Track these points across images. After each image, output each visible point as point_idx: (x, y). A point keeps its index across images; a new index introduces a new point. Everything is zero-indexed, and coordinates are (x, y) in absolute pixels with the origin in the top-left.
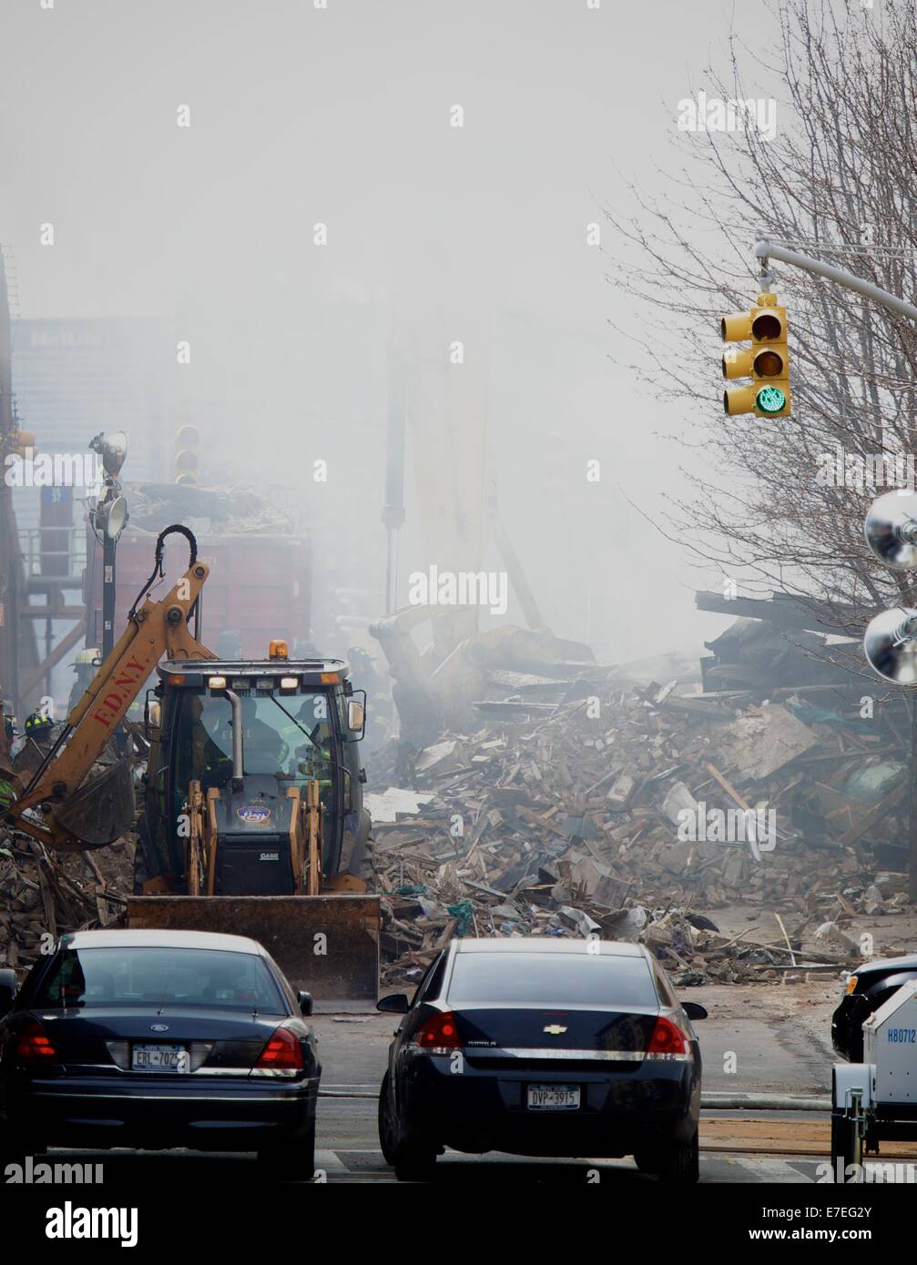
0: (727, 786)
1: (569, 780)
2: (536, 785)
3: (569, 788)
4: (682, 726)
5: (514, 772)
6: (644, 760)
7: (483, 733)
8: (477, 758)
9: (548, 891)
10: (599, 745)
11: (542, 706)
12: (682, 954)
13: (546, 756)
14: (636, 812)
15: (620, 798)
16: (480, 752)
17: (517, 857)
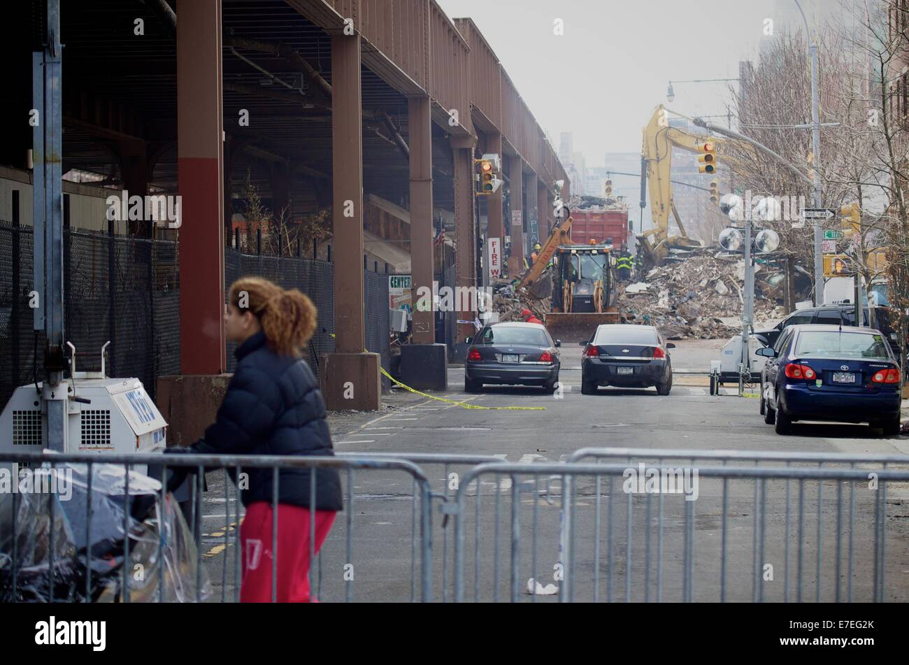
0: (735, 282)
1: (689, 280)
2: (679, 281)
3: (689, 283)
4: (722, 265)
5: (673, 278)
6: (711, 274)
7: (666, 267)
8: (663, 274)
9: (674, 312)
10: (698, 270)
11: (682, 259)
12: (711, 330)
13: (683, 273)
14: (708, 289)
15: (704, 286)
16: (665, 272)
17: (673, 302)
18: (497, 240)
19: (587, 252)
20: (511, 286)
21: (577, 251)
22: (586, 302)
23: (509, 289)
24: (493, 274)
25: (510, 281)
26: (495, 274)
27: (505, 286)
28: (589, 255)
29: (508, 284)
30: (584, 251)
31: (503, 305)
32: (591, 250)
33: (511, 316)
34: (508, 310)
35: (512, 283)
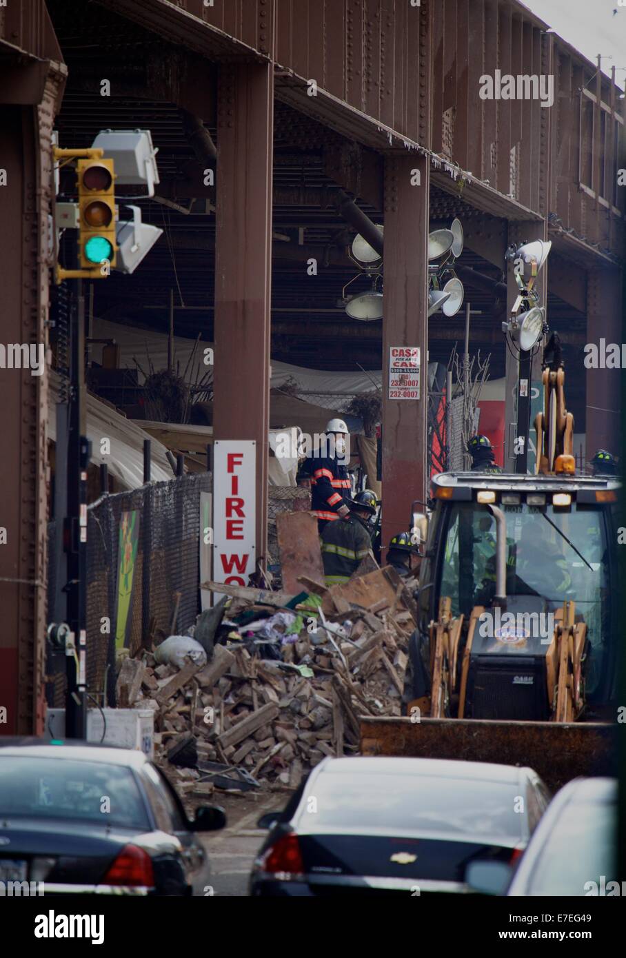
18: (247, 448)
19: (533, 500)
20: (288, 618)
21: (499, 494)
22: (518, 680)
23: (281, 628)
24: (227, 569)
25: (282, 598)
26: (235, 572)
27: (265, 615)
28: (541, 509)
29: (276, 608)
30: (523, 495)
31: (248, 681)
32: (549, 495)
33: (273, 725)
34: (262, 700)
35: (291, 606)
